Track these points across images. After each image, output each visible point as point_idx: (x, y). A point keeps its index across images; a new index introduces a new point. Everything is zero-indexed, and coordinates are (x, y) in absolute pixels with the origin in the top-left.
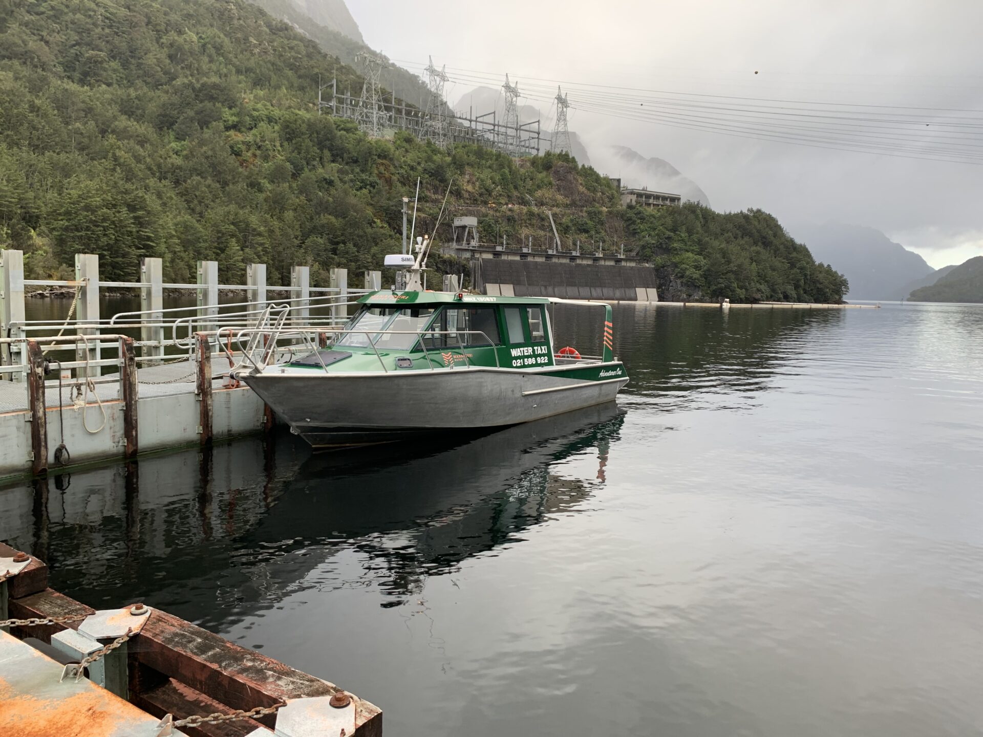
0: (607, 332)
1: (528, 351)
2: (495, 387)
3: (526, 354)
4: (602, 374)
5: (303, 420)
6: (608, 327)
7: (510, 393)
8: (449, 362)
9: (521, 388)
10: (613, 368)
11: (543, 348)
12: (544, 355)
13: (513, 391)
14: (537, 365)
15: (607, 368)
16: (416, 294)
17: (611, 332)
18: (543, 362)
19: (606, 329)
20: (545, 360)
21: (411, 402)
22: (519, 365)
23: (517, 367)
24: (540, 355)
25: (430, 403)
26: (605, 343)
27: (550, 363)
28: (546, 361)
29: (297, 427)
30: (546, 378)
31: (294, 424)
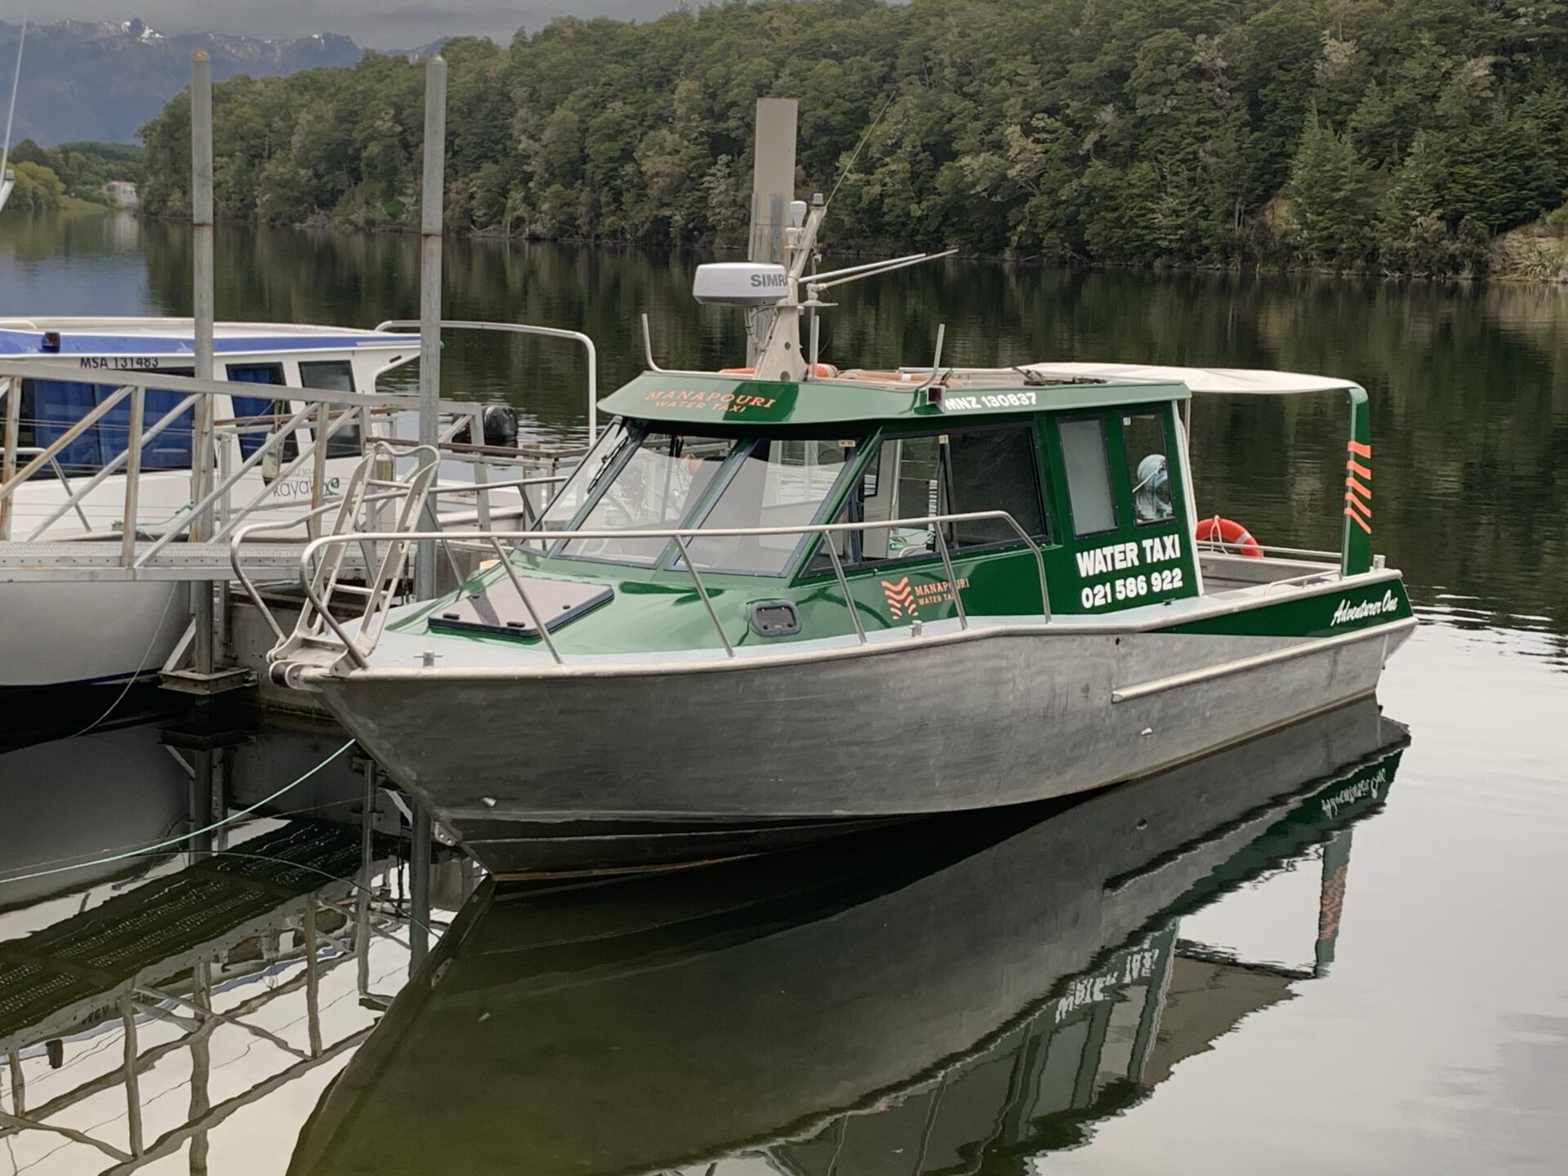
0: (1357, 476)
1: (1125, 554)
2: (1040, 679)
3: (1119, 566)
4: (1342, 615)
5: (477, 802)
6: (1359, 459)
7: (1076, 697)
8: (904, 609)
9: (1110, 679)
10: (1372, 592)
11: (1168, 540)
12: (1169, 565)
13: (1086, 689)
14: (1151, 598)
15: (1356, 596)
16: (786, 392)
17: (1367, 474)
18: (1167, 586)
19: (1352, 465)
20: (1172, 579)
21: (795, 744)
22: (1100, 602)
23: (1095, 610)
24: (1160, 566)
25: (853, 744)
26: (1349, 511)
27: (1188, 590)
28: (1178, 584)
29: (456, 823)
30: (1180, 641)
31: (444, 813)
